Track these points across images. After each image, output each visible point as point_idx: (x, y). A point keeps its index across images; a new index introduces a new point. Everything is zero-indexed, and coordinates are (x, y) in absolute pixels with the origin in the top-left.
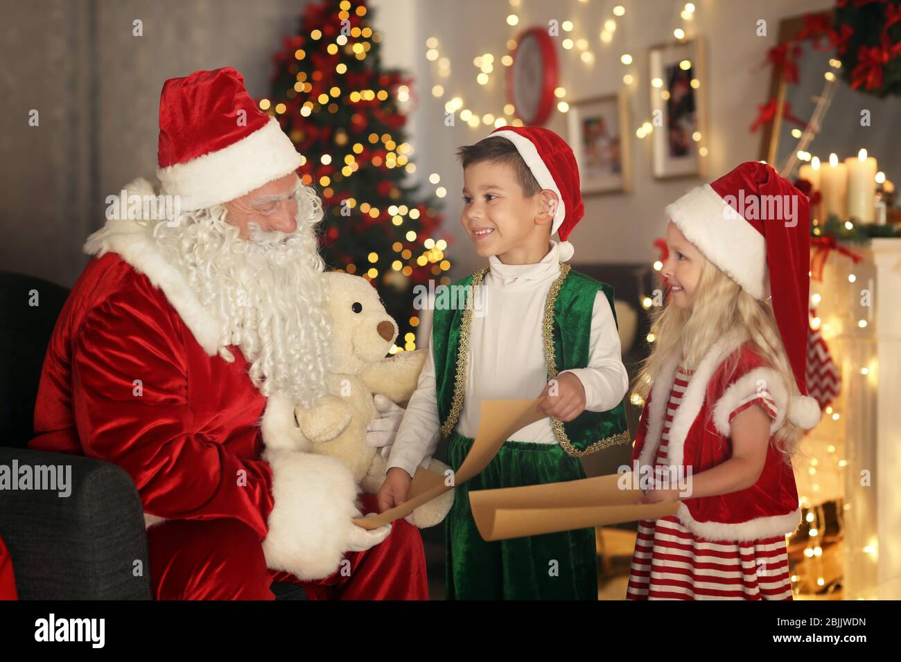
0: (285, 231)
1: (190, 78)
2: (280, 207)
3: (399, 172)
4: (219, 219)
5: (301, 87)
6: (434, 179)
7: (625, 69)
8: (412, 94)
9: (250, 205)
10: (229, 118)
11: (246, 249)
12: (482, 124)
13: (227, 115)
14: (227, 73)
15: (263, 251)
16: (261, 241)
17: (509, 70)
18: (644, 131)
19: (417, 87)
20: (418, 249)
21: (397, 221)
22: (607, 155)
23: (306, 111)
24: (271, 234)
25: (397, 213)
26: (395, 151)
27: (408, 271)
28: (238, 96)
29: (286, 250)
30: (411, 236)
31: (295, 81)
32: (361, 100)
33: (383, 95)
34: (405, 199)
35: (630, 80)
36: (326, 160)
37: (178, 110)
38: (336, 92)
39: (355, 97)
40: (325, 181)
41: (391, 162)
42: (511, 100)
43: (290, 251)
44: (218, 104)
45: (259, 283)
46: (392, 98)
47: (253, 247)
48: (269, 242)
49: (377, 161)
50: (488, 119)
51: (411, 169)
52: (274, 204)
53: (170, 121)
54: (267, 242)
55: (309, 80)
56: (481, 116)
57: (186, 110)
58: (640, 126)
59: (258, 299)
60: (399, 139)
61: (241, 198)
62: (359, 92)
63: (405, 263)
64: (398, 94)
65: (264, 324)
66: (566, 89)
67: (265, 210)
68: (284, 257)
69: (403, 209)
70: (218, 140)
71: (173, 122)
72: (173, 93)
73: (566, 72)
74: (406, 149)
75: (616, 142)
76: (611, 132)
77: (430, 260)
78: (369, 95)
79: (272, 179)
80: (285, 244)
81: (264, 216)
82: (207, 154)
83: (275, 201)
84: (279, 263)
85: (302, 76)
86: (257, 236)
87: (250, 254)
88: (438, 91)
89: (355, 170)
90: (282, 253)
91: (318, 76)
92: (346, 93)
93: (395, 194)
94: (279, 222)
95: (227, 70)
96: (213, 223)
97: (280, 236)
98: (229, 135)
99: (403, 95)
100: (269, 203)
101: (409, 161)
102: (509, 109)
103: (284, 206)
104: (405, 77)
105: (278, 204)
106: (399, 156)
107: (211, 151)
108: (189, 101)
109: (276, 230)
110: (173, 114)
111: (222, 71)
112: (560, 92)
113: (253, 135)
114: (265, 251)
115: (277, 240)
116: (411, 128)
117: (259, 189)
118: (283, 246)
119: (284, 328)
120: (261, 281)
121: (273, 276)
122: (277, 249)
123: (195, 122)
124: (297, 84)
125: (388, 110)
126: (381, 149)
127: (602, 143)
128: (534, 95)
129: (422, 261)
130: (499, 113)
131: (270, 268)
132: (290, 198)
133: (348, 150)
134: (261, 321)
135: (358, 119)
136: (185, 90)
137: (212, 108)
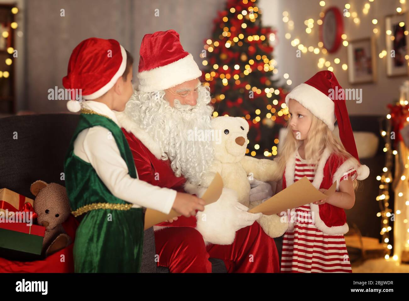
0: (192, 105)
1: (155, 34)
2: (190, 94)
3: (270, 73)
4: (161, 97)
5: (226, 34)
6: (286, 76)
7: (374, 26)
8: (276, 38)
9: (176, 92)
10: (170, 52)
11: (172, 111)
12: (308, 51)
13: (169, 51)
14: (171, 32)
15: (180, 113)
16: (180, 108)
17: (321, 27)
18: (383, 54)
19: (279, 34)
20: (278, 108)
21: (269, 96)
22: (365, 65)
23: (228, 45)
24: (185, 106)
25: (269, 92)
26: (268, 63)
27: (274, 118)
28: (175, 43)
29: (191, 114)
30: (275, 102)
31: (223, 31)
32: (253, 40)
33: (263, 38)
34: (273, 85)
35: (376, 31)
36: (237, 67)
37: (148, 47)
38: (241, 36)
39: (250, 39)
40: (236, 77)
41: (266, 68)
42: (321, 40)
43: (193, 114)
44: (165, 46)
45: (177, 127)
46: (267, 39)
47: (176, 111)
48: (184, 109)
49: (260, 68)
50: (311, 49)
51: (276, 72)
52: (187, 92)
53: (144, 52)
54: (182, 109)
55: (229, 31)
56: (308, 47)
57: (151, 48)
58: (381, 52)
59: (176, 134)
60: (270, 58)
61: (172, 88)
62: (252, 36)
63: (273, 114)
64: (269, 37)
65: (178, 145)
66: (347, 35)
67: (182, 94)
68: (190, 117)
69: (272, 90)
70: (164, 61)
71: (145, 52)
72: (147, 40)
73: (347, 27)
74: (273, 62)
75: (370, 60)
76: (367, 55)
77: (284, 114)
78: (256, 38)
79: (187, 80)
80: (191, 111)
81: (182, 97)
82: (158, 67)
83: (188, 91)
84: (187, 119)
85: (226, 29)
86: (178, 106)
87: (174, 114)
88: (288, 36)
89: (250, 72)
90: (189, 115)
91: (233, 29)
92: (246, 37)
93: (268, 83)
94: (189, 101)
95: (171, 31)
96: (157, 99)
97: (189, 107)
98: (169, 60)
99: (272, 38)
100: (185, 91)
101: (275, 68)
102: (321, 44)
103: (192, 94)
104: (273, 29)
105: (189, 92)
106: (270, 66)
107: (160, 66)
108: (153, 44)
109: (187, 104)
110: (146, 49)
111: (169, 31)
112: (344, 37)
113: (180, 60)
114: (181, 113)
115: (187, 109)
116: (276, 53)
117: (180, 85)
118: (190, 112)
119: (186, 147)
120: (179, 126)
121: (184, 124)
122: (187, 113)
123: (154, 53)
124: (224, 32)
125: (265, 44)
126: (262, 62)
127: (363, 60)
128: (332, 38)
129: (280, 114)
130: (316, 46)
131: (183, 121)
132: (195, 90)
133: (247, 63)
134: (176, 143)
135: (251, 49)
136: (152, 38)
137: (163, 47)
